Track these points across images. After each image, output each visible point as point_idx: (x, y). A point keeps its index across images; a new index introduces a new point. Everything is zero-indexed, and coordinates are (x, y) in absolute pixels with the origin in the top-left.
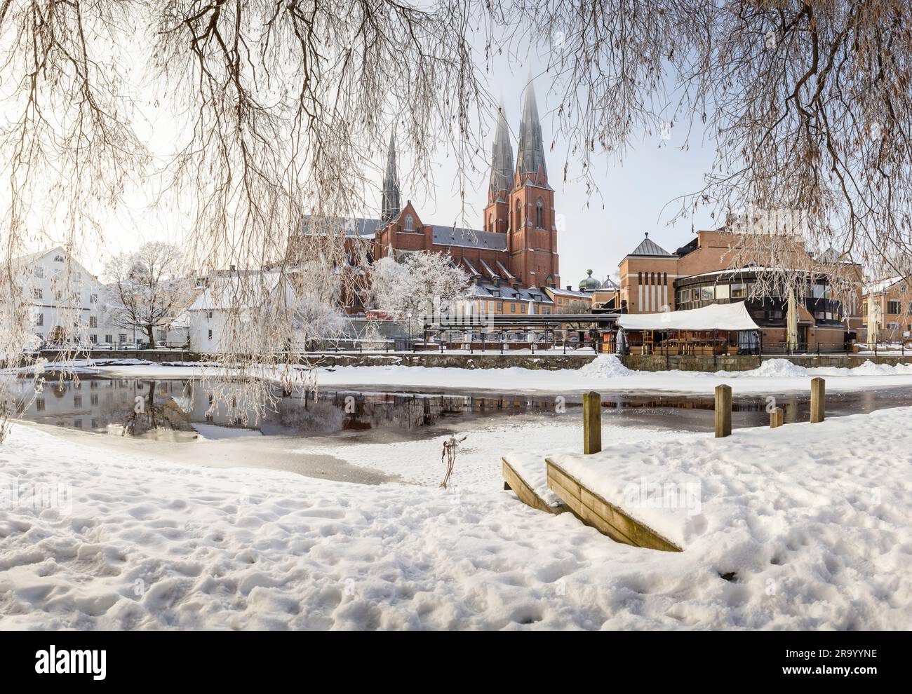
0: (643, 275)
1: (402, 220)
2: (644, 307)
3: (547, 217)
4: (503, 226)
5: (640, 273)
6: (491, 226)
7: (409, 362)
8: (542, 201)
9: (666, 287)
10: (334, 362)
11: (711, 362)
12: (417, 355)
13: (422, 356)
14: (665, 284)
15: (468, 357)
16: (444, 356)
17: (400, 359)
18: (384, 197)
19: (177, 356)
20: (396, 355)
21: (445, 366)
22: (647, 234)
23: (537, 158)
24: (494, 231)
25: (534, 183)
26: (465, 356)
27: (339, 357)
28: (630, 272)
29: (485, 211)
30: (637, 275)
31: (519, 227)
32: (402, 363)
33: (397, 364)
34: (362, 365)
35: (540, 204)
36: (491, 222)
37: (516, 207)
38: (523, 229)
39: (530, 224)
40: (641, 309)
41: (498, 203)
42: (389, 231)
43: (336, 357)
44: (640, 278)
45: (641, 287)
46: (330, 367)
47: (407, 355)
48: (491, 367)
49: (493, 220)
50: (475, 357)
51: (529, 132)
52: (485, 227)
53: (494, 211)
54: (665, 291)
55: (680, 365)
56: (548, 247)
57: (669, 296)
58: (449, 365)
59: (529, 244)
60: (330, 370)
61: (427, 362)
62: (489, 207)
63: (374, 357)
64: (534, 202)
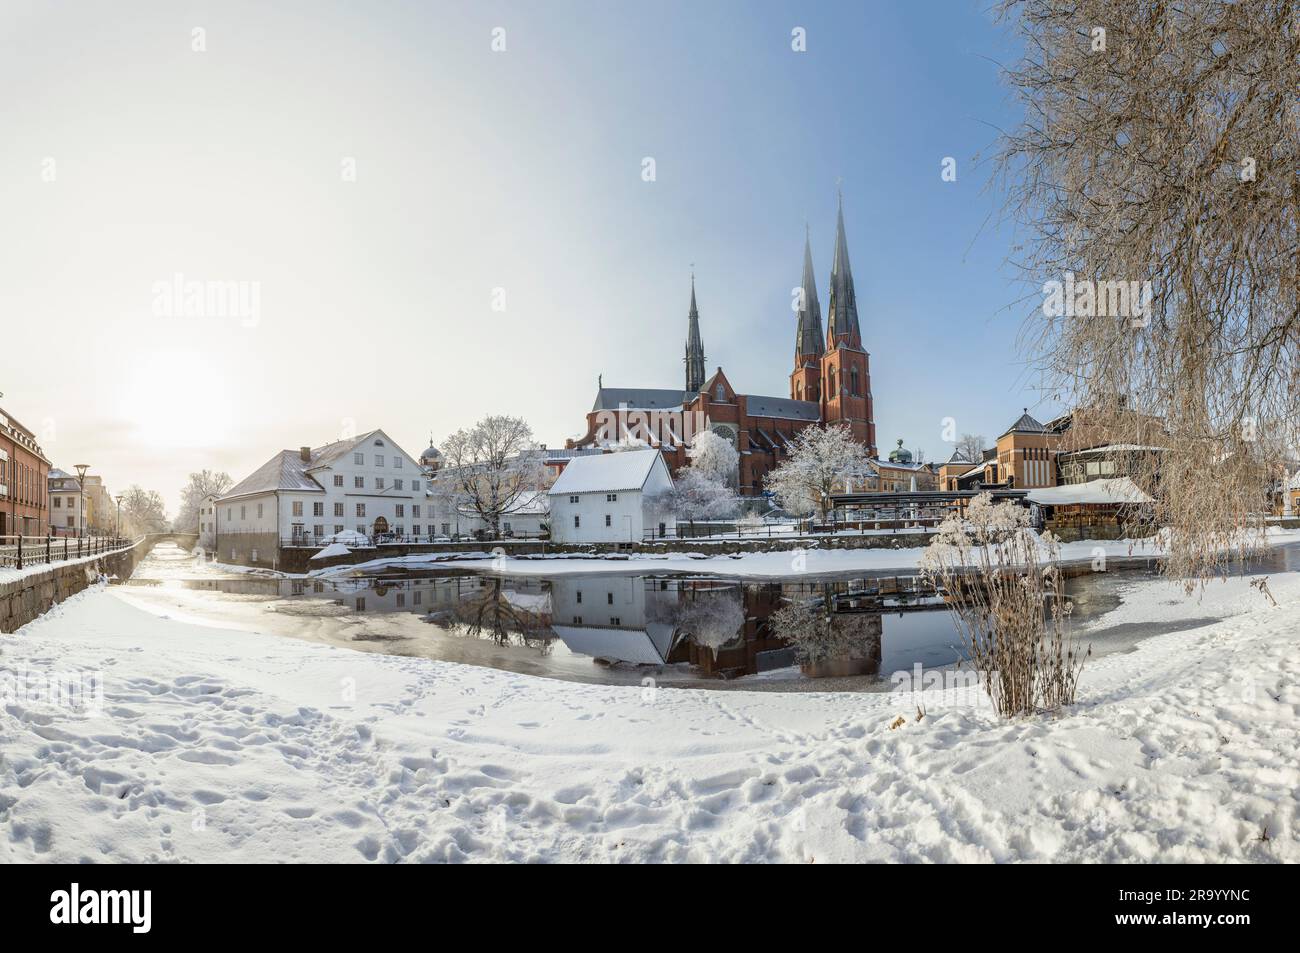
0: (1027, 451)
1: (713, 388)
2: (1029, 482)
3: (862, 385)
4: (814, 393)
5: (1025, 449)
6: (799, 394)
7: (827, 545)
8: (856, 366)
9: (1048, 463)
10: (739, 548)
11: (1117, 531)
12: (836, 537)
13: (841, 538)
14: (1047, 459)
15: (892, 537)
16: (866, 537)
17: (817, 542)
18: (688, 364)
19: (536, 548)
20: (812, 538)
21: (868, 548)
22: (1025, 410)
23: (850, 317)
24: (804, 399)
25: (848, 345)
26: (888, 536)
27: (744, 543)
28: (1016, 447)
29: (792, 377)
30: (1022, 451)
31: (832, 395)
32: (819, 546)
33: (813, 547)
34: (773, 550)
35: (855, 370)
36: (799, 389)
37: (829, 373)
38: (838, 397)
39: (846, 391)
40: (1026, 483)
41: (807, 369)
42: (701, 402)
43: (741, 543)
44: (1025, 452)
45: (1025, 462)
46: (735, 555)
47: (825, 538)
48: (916, 546)
49: (802, 387)
50: (898, 536)
51: (841, 285)
52: (793, 395)
53: (802, 377)
54: (1046, 467)
55: (1092, 536)
56: (863, 416)
57: (1051, 472)
58: (873, 546)
59: (845, 414)
60: (734, 558)
61: (848, 544)
62: (796, 372)
63: (786, 541)
64: (849, 367)
